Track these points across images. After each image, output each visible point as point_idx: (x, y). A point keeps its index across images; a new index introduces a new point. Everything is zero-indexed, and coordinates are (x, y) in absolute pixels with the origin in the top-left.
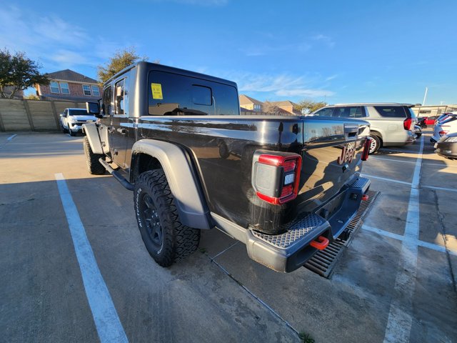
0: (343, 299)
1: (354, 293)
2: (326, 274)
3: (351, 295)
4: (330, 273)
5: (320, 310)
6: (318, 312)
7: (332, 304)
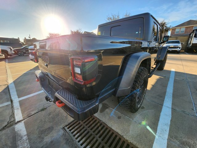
0: (49, 128)
1: (49, 135)
2: (66, 128)
3: (49, 133)
4: (66, 130)
5: (50, 116)
6: (50, 115)
7: (50, 122)
